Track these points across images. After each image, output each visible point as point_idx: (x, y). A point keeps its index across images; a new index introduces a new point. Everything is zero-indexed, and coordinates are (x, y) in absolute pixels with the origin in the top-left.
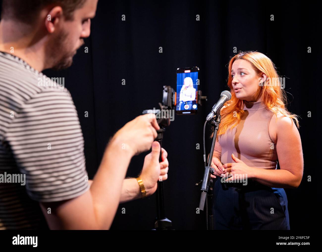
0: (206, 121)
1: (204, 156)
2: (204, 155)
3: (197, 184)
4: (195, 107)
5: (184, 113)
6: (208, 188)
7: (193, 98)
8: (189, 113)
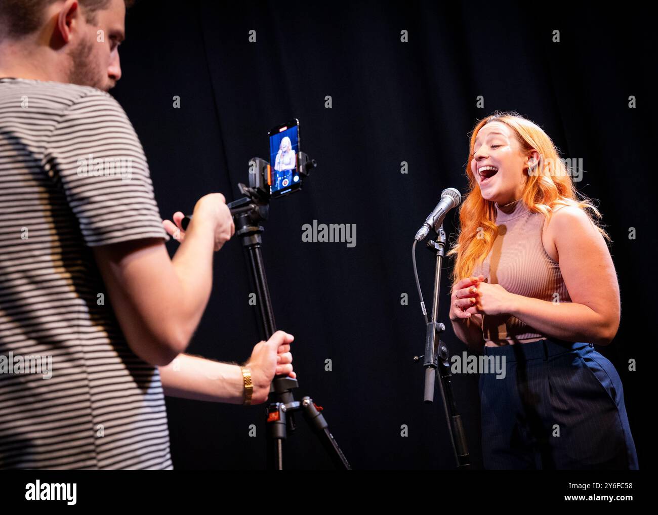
0: (415, 242)
1: (422, 305)
2: (421, 303)
3: (417, 358)
4: (296, 179)
5: (282, 193)
6: (436, 360)
7: (292, 166)
8: (290, 190)
